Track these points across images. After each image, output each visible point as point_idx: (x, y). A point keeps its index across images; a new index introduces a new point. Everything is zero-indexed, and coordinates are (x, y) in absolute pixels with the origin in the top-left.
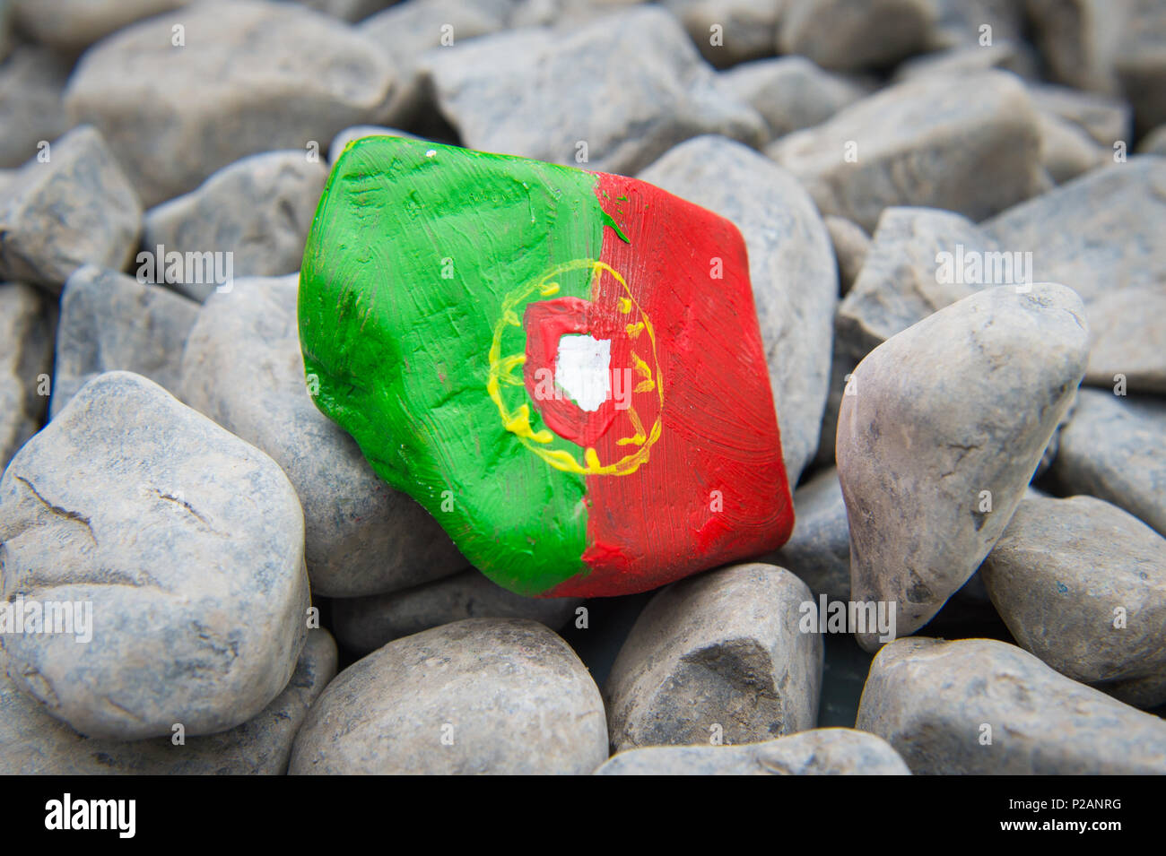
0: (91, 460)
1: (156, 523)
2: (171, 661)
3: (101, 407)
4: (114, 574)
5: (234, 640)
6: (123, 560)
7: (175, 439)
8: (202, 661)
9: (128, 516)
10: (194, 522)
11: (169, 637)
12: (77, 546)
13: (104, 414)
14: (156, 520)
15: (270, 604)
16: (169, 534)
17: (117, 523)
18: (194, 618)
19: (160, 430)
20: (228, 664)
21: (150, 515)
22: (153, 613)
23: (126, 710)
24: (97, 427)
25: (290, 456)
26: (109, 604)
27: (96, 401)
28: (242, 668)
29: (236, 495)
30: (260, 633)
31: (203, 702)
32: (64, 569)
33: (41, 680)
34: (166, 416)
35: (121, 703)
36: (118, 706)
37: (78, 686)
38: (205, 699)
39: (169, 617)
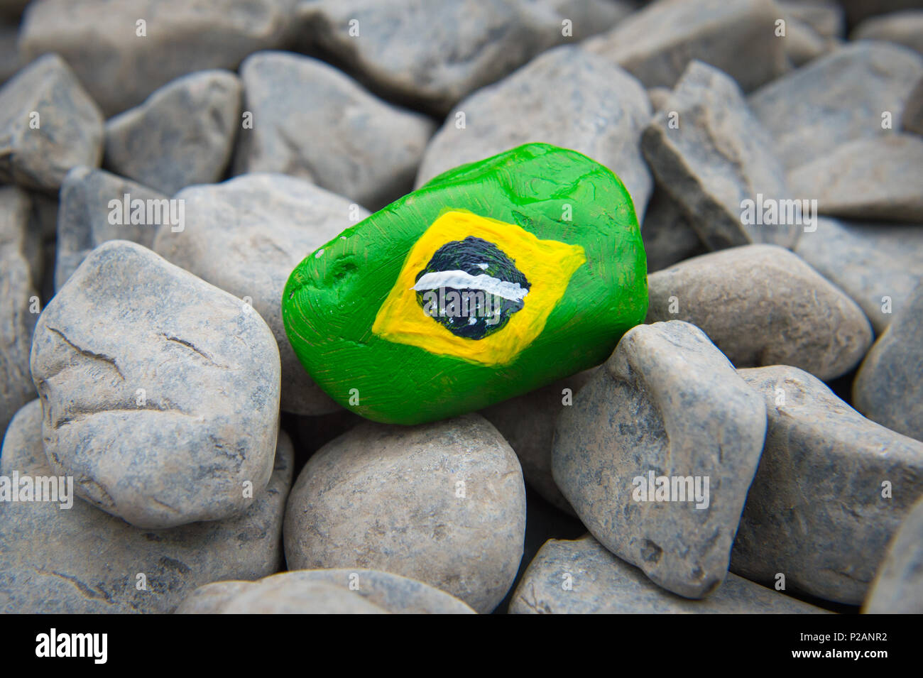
0: (106, 312)
1: (169, 360)
2: (197, 466)
3: (108, 270)
5: (242, 447)
6: (148, 390)
7: (171, 293)
8: (219, 465)
9: (145, 356)
10: (198, 358)
11: (194, 448)
12: (108, 381)
13: (112, 276)
14: (168, 358)
15: (264, 418)
16: (181, 369)
17: (138, 362)
18: (210, 433)
19: (158, 286)
20: (238, 466)
21: (162, 354)
22: (179, 431)
23: (167, 506)
24: (107, 286)
26: (143, 426)
27: (104, 266)
28: (249, 467)
29: (228, 335)
30: (260, 440)
31: (222, 495)
32: (100, 399)
33: (95, 486)
34: (162, 275)
35: (163, 500)
36: (161, 503)
37: (130, 491)
38: (224, 493)
39: (192, 434)
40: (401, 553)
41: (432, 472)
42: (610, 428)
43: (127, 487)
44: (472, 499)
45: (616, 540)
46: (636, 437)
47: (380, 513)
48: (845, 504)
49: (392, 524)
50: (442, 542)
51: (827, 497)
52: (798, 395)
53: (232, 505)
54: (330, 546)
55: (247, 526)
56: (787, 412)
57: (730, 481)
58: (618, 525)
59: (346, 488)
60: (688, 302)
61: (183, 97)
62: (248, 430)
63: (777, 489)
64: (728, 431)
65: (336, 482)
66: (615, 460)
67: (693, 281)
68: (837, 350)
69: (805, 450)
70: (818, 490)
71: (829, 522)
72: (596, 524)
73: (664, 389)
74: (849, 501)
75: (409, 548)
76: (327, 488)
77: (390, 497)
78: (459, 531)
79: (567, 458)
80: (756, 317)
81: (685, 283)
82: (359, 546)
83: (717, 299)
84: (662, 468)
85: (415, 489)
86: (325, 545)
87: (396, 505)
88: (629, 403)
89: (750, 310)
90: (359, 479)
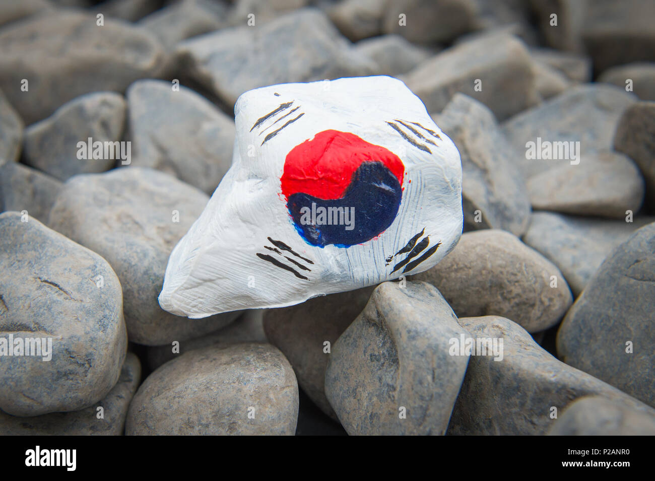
1: (40, 296)
2: (55, 371)
4: (19, 325)
5: (89, 358)
6: (24, 317)
7: (47, 248)
8: (72, 371)
9: (24, 293)
10: (61, 294)
11: (53, 358)
13: (5, 237)
14: (40, 294)
15: (107, 337)
16: (48, 302)
17: (18, 297)
18: (66, 347)
19: (38, 244)
20: (86, 371)
21: (36, 292)
23: (33, 399)
28: (95, 373)
29: (84, 278)
30: (103, 354)
31: (74, 393)
34: (40, 236)
35: (29, 395)
37: (5, 387)
38: (75, 391)
41: (230, 384)
43: (3, 385)
47: (191, 413)
49: (199, 421)
53: (81, 401)
55: (98, 420)
59: (169, 395)
61: (79, 111)
65: (164, 391)
76: (157, 394)
77: (199, 402)
85: (217, 396)
87: (203, 407)
90: (179, 388)
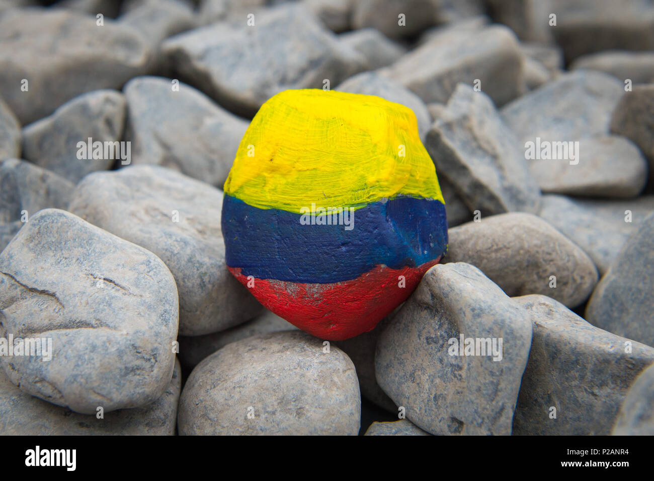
0: (45, 260)
1: (97, 292)
2: (123, 367)
3: (45, 230)
4: (79, 322)
5: (155, 353)
6: (83, 314)
7: (94, 245)
8: (138, 366)
9: (79, 290)
10: (119, 290)
11: (120, 353)
12: (51, 309)
13: (48, 234)
14: (96, 291)
15: (170, 332)
16: (107, 298)
17: (74, 294)
18: (132, 343)
19: (84, 240)
20: (152, 366)
21: (92, 288)
22: (109, 341)
23: (103, 396)
24: (45, 242)
25: (168, 254)
26: (82, 339)
27: (42, 227)
28: (160, 368)
29: (139, 273)
30: (167, 348)
31: (141, 388)
32: (46, 322)
33: (46, 384)
34: (86, 233)
35: (100, 392)
36: (98, 394)
37: (75, 385)
38: (142, 387)
39: (119, 343)
40: (272, 429)
41: (292, 370)
42: (418, 341)
43: (73, 383)
44: (323, 388)
45: (428, 421)
46: (439, 345)
47: (255, 401)
48: (587, 388)
49: (265, 409)
50: (302, 420)
51: (573, 383)
52: (550, 313)
53: (148, 396)
54: (219, 428)
55: (152, 417)
56: (543, 325)
57: (510, 369)
58: (429, 410)
59: (228, 385)
60: (469, 250)
61: (84, 109)
62: (159, 340)
63: (538, 380)
64: (506, 333)
65: (219, 382)
66: (424, 364)
67: (472, 236)
68: (574, 286)
69: (556, 350)
70: (567, 379)
71: (576, 401)
72: (412, 411)
73: (459, 307)
74: (590, 385)
75: (278, 425)
76: (213, 387)
77: (262, 390)
78: (315, 411)
79: (388, 366)
80: (517, 262)
81: (467, 237)
82: (241, 426)
83: (490, 248)
84: (460, 364)
85: (280, 383)
86: (215, 427)
87: (267, 395)
88: (433, 321)
89: (513, 256)
90: (237, 378)
